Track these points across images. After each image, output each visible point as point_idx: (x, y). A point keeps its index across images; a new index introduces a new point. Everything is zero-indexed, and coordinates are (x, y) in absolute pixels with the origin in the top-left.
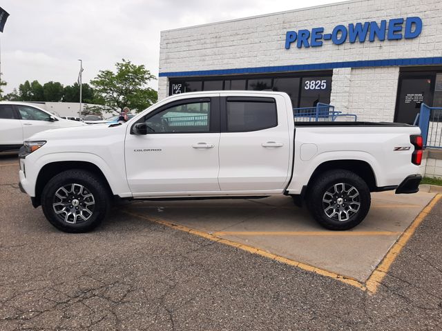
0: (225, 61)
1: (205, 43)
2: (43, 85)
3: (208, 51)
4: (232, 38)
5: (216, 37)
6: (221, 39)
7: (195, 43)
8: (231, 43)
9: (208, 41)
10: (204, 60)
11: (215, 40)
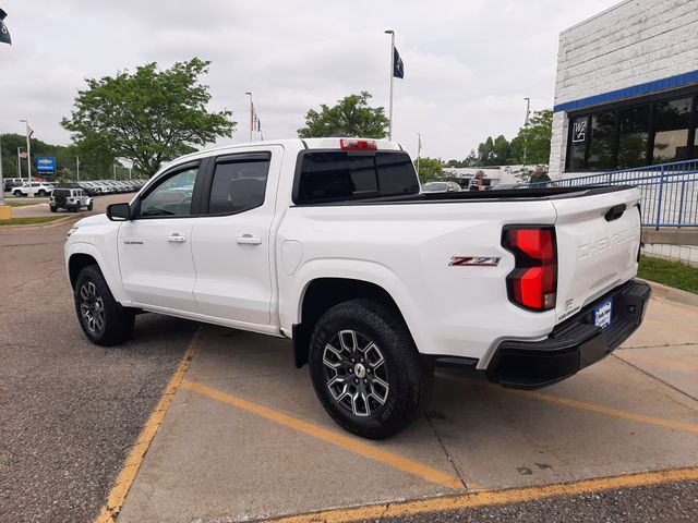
0: (653, 66)
1: (623, 38)
2: (510, 141)
3: (625, 51)
4: (667, 16)
5: (640, 22)
6: (649, 23)
7: (606, 41)
8: (664, 27)
9: (626, 33)
10: (619, 70)
11: (638, 27)
